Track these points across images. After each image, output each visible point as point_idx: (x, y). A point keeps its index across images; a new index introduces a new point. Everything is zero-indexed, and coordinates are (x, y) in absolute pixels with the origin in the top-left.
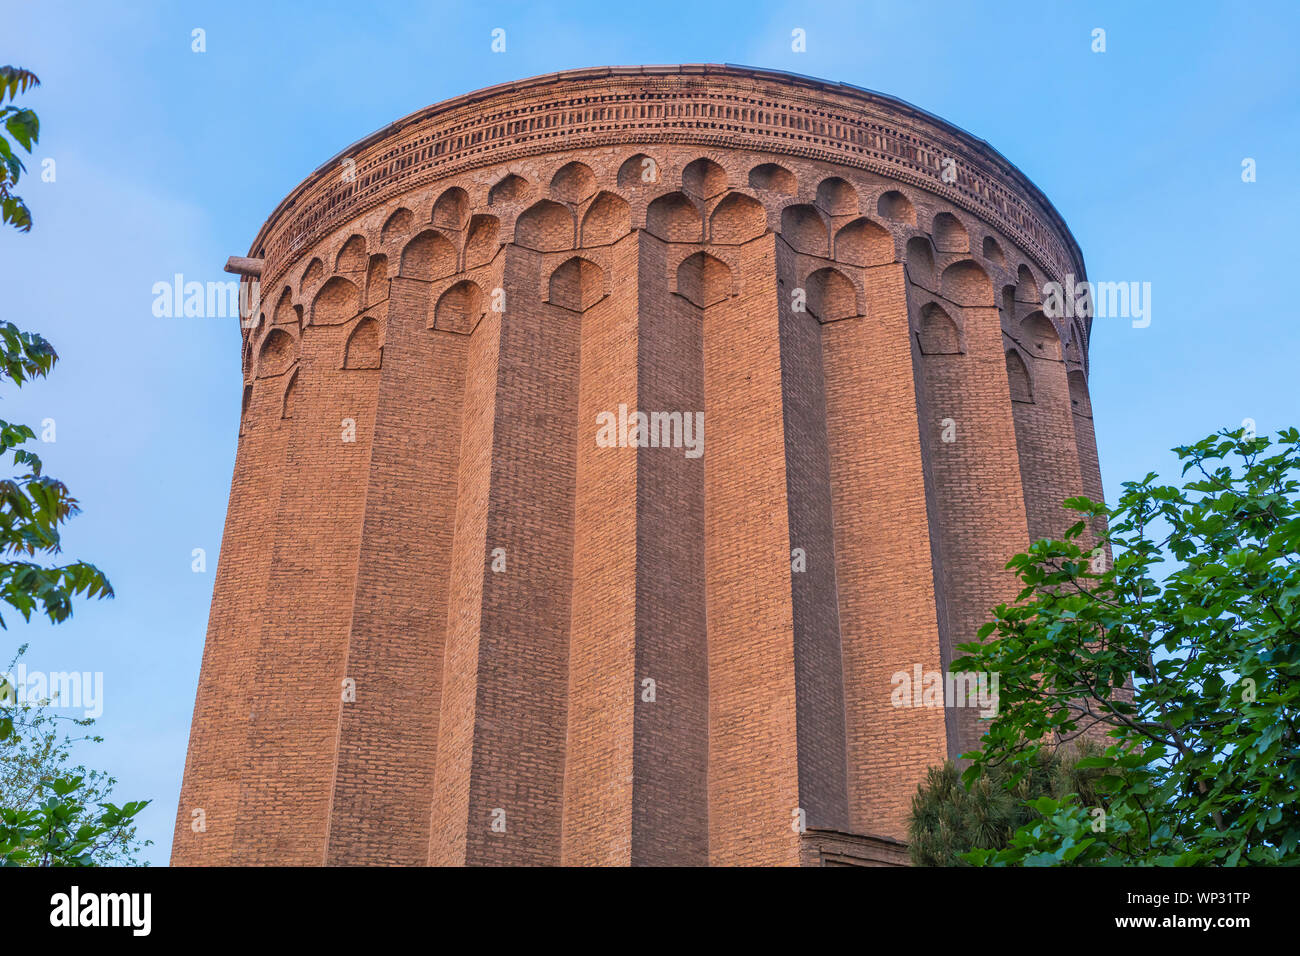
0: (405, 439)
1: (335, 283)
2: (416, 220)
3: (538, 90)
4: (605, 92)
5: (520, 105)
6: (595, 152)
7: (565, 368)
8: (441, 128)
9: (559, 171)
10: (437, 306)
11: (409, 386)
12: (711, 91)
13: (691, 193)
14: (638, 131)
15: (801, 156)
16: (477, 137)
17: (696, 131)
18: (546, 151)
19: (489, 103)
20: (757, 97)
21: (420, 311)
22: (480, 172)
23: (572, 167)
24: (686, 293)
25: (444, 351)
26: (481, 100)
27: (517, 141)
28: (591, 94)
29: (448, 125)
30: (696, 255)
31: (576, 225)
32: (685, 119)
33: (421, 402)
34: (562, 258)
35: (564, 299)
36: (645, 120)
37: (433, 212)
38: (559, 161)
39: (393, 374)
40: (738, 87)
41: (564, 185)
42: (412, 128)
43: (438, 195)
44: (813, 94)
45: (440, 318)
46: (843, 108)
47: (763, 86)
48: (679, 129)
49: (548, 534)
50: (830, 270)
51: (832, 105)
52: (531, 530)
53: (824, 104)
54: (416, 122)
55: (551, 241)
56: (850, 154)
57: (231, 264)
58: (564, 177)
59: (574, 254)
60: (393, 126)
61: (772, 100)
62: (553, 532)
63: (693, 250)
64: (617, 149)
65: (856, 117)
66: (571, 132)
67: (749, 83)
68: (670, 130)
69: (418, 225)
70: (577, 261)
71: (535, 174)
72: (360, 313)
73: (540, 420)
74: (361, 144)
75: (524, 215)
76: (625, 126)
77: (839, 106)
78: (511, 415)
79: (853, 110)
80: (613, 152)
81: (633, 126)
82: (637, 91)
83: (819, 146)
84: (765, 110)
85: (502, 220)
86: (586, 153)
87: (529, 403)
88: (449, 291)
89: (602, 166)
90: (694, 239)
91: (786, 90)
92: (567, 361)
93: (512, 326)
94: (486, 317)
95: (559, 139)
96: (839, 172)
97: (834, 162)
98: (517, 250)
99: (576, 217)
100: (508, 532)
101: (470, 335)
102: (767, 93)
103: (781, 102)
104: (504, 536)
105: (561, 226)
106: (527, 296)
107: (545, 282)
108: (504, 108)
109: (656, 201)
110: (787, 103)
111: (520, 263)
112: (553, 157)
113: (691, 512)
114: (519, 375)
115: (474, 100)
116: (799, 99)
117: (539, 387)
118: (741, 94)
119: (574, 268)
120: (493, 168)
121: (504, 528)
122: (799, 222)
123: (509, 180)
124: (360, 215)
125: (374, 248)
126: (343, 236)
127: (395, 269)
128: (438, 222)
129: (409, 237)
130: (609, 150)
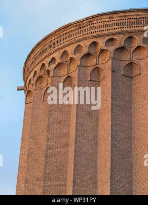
4: (70, 30)
5: (53, 38)
8: (40, 48)
11: (37, 118)
12: (95, 22)
13: (92, 52)
14: (78, 38)
15: (119, 33)
16: (47, 49)
17: (91, 35)
18: (59, 49)
19: (48, 39)
20: (107, 20)
22: (46, 59)
23: (65, 52)
24: (94, 79)
26: (46, 39)
27: (53, 48)
28: (67, 31)
29: (42, 47)
30: (95, 68)
31: (68, 67)
32: (88, 32)
33: (40, 121)
34: (66, 76)
36: (79, 35)
38: (62, 51)
40: (102, 19)
44: (122, 14)
46: (132, 15)
47: (108, 16)
48: (87, 35)
50: (132, 63)
51: (128, 16)
53: (126, 16)
55: (63, 73)
56: (133, 29)
59: (68, 75)
61: (111, 20)
63: (94, 67)
65: (135, 17)
66: (63, 43)
67: (104, 17)
68: (85, 36)
69: (38, 75)
70: (69, 77)
71: (57, 56)
73: (60, 122)
75: (55, 68)
76: (75, 38)
77: (130, 15)
78: (52, 122)
79: (135, 15)
82: (77, 27)
83: (124, 29)
84: (109, 23)
85: (51, 70)
86: (67, 48)
87: (57, 118)
89: (70, 50)
90: (94, 64)
91: (115, 16)
95: (61, 45)
96: (131, 35)
97: (128, 32)
98: (54, 78)
99: (68, 65)
100: (51, 154)
102: (110, 18)
103: (113, 19)
105: (65, 68)
108: (51, 40)
109: (83, 57)
110: (115, 19)
112: (60, 51)
113: (94, 140)
115: (45, 39)
116: (118, 17)
117: (60, 113)
118: (103, 20)
122: (122, 52)
123: (53, 59)
124: (30, 74)
125: (32, 82)
126: (29, 79)
127: (34, 88)
128: (41, 73)
129: (36, 79)
130: (72, 46)
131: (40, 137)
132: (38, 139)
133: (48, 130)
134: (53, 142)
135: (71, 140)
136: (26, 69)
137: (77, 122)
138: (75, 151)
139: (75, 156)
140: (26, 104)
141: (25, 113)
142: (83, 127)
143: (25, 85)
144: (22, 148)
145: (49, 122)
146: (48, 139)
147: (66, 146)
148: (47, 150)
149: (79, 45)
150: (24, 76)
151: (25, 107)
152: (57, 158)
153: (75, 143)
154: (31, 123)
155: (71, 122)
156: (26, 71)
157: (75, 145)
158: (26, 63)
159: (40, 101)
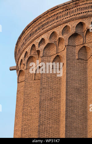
0: (29, 109)
2: (28, 54)
3: (45, 15)
4: (58, 12)
5: (42, 20)
6: (57, 28)
7: (57, 84)
8: (30, 30)
9: (51, 35)
11: (30, 95)
13: (79, 32)
14: (65, 20)
16: (36, 31)
17: (78, 16)
18: (48, 31)
19: (37, 22)
21: (31, 76)
22: (37, 39)
23: (54, 33)
24: (81, 58)
26: (35, 21)
27: (42, 30)
28: (55, 13)
29: (32, 29)
30: (82, 47)
31: (56, 47)
32: (75, 13)
33: (33, 98)
34: (55, 56)
36: (67, 17)
37: (31, 51)
38: (50, 32)
39: (26, 93)
41: (53, 38)
42: (26, 31)
43: (31, 47)
45: (36, 77)
48: (74, 17)
49: (54, 127)
52: (49, 127)
54: (27, 29)
55: (52, 52)
58: (53, 36)
59: (57, 55)
60: (23, 32)
62: (55, 126)
64: (61, 26)
66: (52, 24)
68: (72, 17)
71: (46, 37)
73: (51, 99)
74: (20, 37)
75: (45, 48)
76: (62, 19)
78: (44, 100)
80: (61, 27)
81: (64, 19)
82: (64, 9)
86: (55, 29)
87: (48, 95)
89: (58, 30)
90: (81, 43)
92: (58, 82)
95: (50, 27)
98: (44, 57)
99: (56, 45)
100: (43, 129)
104: (42, 130)
105: (54, 48)
108: (40, 22)
109: (70, 37)
111: (45, 60)
112: (49, 32)
113: (83, 115)
114: (45, 89)
115: (34, 21)
117: (50, 91)
119: (58, 58)
120: (39, 38)
121: (42, 128)
123: (43, 40)
124: (21, 54)
125: (23, 62)
126: (20, 60)
127: (25, 67)
128: (32, 53)
129: (27, 59)
130: (60, 27)
131: (32, 114)
132: (31, 115)
133: (40, 107)
134: (45, 118)
135: (62, 116)
136: (18, 50)
137: (67, 99)
138: (66, 126)
139: (66, 131)
140: (18, 83)
141: (18, 91)
142: (73, 103)
143: (17, 65)
144: (16, 125)
145: (41, 99)
146: (40, 116)
147: (57, 121)
148: (39, 126)
149: (66, 26)
150: (15, 56)
151: (18, 85)
152: (49, 133)
153: (66, 119)
154: (24, 101)
155: (62, 98)
156: (17, 52)
157: (66, 121)
158: (17, 44)
159: (32, 80)
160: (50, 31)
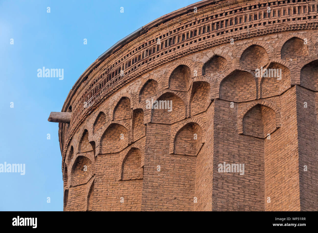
1: (113, 127)
2: (159, 87)
6: (266, 38)
7: (255, 175)
8: (172, 29)
9: (245, 51)
10: (175, 139)
11: (160, 191)
14: (292, 23)
16: (194, 33)
18: (236, 39)
21: (164, 143)
22: (196, 54)
25: (181, 167)
27: (218, 34)
28: (261, 2)
29: (176, 26)
31: (257, 84)
34: (250, 106)
35: (252, 131)
36: (296, 16)
37: (170, 81)
38: (245, 45)
39: (150, 184)
41: (249, 59)
42: (155, 29)
43: (172, 70)
45: (177, 147)
54: (157, 26)
55: (242, 95)
57: (52, 117)
58: (248, 55)
59: (257, 103)
60: (143, 29)
64: (280, 35)
66: (250, 26)
68: (312, 20)
69: (161, 89)
70: (259, 106)
71: (230, 54)
72: (129, 145)
74: (125, 41)
76: (284, 20)
80: (278, 37)
81: (289, 20)
85: (211, 84)
86: (261, 39)
87: (234, 199)
88: (182, 129)
89: (270, 45)
92: (256, 170)
93: (221, 151)
94: (205, 145)
95: (244, 31)
98: (221, 103)
101: (196, 156)
105: (248, 85)
106: (229, 131)
107: (240, 122)
108: (209, 14)
111: (224, 110)
112: (241, 43)
114: (226, 181)
117: (239, 188)
119: (258, 111)
120: (204, 52)
123: (216, 59)
128: (173, 87)
130: (275, 36)
149: (294, 38)
159: (165, 153)
160: (245, 42)
